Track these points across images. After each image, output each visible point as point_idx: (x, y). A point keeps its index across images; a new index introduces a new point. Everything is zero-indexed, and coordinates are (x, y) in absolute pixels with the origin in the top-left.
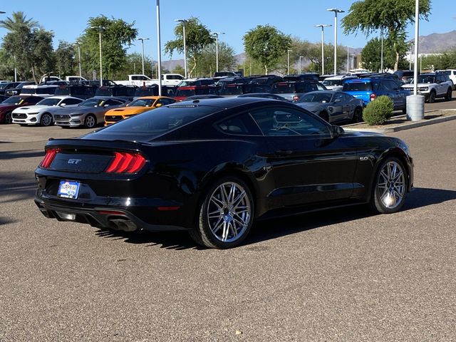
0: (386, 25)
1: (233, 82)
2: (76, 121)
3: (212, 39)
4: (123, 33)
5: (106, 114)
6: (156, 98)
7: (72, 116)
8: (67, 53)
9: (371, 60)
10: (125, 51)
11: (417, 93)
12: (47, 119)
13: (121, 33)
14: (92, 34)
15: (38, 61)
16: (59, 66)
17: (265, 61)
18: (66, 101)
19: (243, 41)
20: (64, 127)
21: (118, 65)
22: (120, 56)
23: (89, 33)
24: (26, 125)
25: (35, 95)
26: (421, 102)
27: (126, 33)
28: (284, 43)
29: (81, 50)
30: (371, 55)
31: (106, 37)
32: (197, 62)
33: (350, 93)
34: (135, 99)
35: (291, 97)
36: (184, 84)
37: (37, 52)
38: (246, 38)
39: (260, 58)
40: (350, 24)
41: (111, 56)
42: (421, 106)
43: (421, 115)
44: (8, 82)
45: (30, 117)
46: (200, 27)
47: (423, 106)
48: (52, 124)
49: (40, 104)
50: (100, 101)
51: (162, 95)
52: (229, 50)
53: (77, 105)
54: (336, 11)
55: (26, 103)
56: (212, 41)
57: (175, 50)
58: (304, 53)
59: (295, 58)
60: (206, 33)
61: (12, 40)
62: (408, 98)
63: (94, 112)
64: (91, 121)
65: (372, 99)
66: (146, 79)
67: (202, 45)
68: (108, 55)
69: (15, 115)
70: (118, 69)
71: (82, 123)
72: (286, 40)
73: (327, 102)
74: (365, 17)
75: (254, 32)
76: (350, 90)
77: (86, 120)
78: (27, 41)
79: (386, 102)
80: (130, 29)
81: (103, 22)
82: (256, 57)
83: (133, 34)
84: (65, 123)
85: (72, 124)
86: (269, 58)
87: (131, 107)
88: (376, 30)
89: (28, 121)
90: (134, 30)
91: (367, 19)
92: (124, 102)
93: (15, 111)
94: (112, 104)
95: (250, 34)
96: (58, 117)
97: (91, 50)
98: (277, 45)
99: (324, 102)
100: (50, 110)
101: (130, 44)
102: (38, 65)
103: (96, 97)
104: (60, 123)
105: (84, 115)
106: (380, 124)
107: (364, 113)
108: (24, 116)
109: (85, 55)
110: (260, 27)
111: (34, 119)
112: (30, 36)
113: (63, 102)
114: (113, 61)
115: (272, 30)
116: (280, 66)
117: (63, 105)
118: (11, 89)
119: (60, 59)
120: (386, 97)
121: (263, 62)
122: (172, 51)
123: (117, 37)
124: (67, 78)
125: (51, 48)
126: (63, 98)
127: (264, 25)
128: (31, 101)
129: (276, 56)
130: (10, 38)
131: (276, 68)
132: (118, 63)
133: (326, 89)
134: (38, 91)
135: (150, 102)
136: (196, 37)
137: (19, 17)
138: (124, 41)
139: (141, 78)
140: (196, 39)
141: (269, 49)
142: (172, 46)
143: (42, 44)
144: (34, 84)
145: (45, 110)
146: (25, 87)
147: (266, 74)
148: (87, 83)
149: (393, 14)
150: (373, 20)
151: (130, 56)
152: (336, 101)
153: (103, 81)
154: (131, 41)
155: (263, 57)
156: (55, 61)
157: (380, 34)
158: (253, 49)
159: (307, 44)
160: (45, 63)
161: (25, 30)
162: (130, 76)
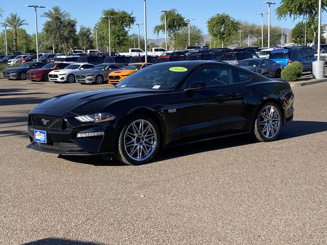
0: (306, 12)
1: (198, 53)
2: (90, 80)
3: (186, 24)
4: (126, 20)
5: (109, 75)
6: (143, 64)
7: (87, 76)
8: (86, 34)
9: (298, 37)
10: (127, 32)
11: (320, 60)
12: (71, 78)
13: (124, 20)
14: (105, 21)
15: (67, 39)
16: (80, 43)
17: (222, 38)
18: (84, 67)
19: (207, 25)
20: (82, 84)
21: (122, 42)
22: (124, 36)
23: (103, 20)
24: (58, 82)
25: (65, 62)
26: (322, 66)
27: (127, 20)
28: (235, 26)
29: (98, 32)
30: (298, 33)
31: (115, 23)
32: (175, 39)
33: (274, 60)
34: (130, 64)
35: (234, 63)
36: (165, 55)
37: (66, 34)
38: (209, 23)
39: (218, 36)
40: (281, 12)
41: (117, 36)
42: (322, 68)
43: (322, 74)
44: (49, 54)
45: (60, 77)
46: (178, 15)
47: (324, 69)
48: (75, 82)
49: (68, 68)
50: (106, 66)
51: (147, 62)
52: (199, 31)
53: (91, 69)
54: (270, 3)
55: (58, 68)
56: (186, 25)
57: (161, 31)
58: (252, 32)
59: (245, 36)
60: (182, 19)
61: (49, 26)
62: (314, 63)
63: (102, 74)
64: (100, 79)
65: (289, 64)
66: (140, 51)
67: (179, 28)
68: (115, 35)
69: (51, 76)
70: (123, 45)
71: (94, 81)
72: (237, 24)
73: (257, 66)
74: (293, 8)
75: (214, 18)
76: (274, 58)
77: (96, 79)
78: (59, 26)
79: (297, 66)
80: (130, 17)
81: (112, 13)
82: (215, 36)
83: (132, 20)
84: (82, 81)
85: (87, 82)
86: (224, 36)
87: (126, 70)
88: (300, 16)
89: (59, 80)
90: (132, 18)
91: (294, 9)
92: (122, 67)
93: (50, 73)
94: (114, 68)
95: (212, 20)
96: (78, 76)
97: (105, 32)
98: (230, 27)
99: (254, 66)
100: (73, 72)
101: (130, 27)
102: (67, 42)
103: (104, 63)
104: (79, 81)
105: (95, 76)
106: (293, 81)
107: (282, 73)
108: (56, 76)
109: (101, 35)
110: (218, 14)
111: (63, 78)
112: (61, 22)
113: (82, 67)
114: (119, 39)
115: (227, 17)
116: (234, 42)
117: (82, 69)
118: (51, 58)
119: (80, 38)
120: (298, 62)
121: (220, 39)
122: (158, 32)
123: (122, 23)
124: (88, 51)
125: (75, 31)
126: (82, 64)
127: (221, 14)
128: (62, 66)
129: (229, 35)
130: (48, 24)
131: (232, 43)
132: (122, 41)
133: (258, 57)
134: (67, 60)
135: (138, 67)
136: (174, 22)
137: (56, 10)
138: (126, 26)
139: (138, 51)
140: (175, 23)
141: (225, 30)
142: (158, 29)
143: (69, 28)
144: (64, 55)
145: (70, 72)
146: (58, 57)
147: (223, 47)
148: (101, 54)
149: (311, 4)
150: (298, 9)
151: (131, 36)
152: (263, 65)
153: (111, 53)
154: (131, 25)
155: (221, 36)
156: (78, 39)
157: (302, 19)
158: (213, 30)
159: (253, 26)
160: (71, 41)
161: (58, 19)
162: (130, 50)
